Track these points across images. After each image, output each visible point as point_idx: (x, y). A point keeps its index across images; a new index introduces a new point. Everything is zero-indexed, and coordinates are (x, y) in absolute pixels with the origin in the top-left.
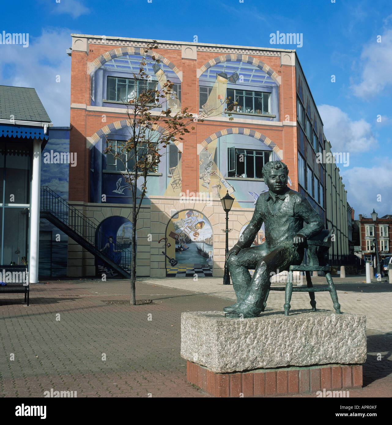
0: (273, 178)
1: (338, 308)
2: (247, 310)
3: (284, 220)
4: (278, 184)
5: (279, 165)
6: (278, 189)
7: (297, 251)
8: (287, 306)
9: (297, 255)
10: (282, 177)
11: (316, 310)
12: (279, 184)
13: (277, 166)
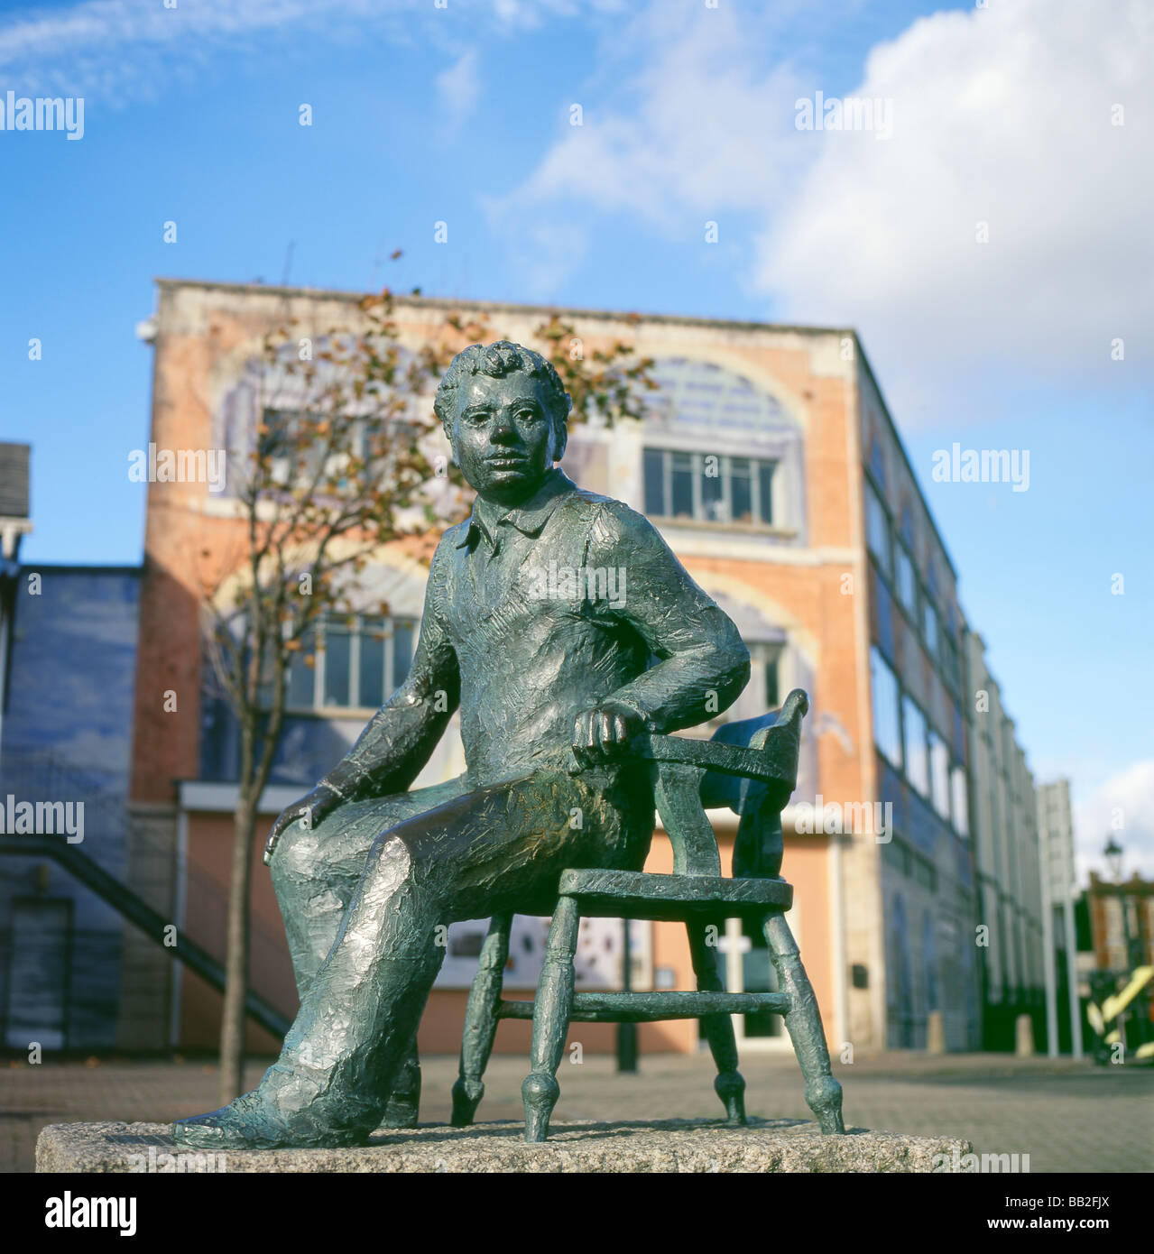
0: (480, 419)
1: (827, 1105)
2: (297, 1107)
3: (540, 634)
4: (500, 448)
5: (505, 355)
6: (500, 475)
7: (607, 795)
8: (536, 1089)
9: (609, 820)
10: (524, 415)
11: (745, 1122)
12: (508, 450)
13: (501, 363)
